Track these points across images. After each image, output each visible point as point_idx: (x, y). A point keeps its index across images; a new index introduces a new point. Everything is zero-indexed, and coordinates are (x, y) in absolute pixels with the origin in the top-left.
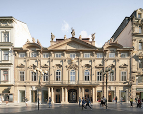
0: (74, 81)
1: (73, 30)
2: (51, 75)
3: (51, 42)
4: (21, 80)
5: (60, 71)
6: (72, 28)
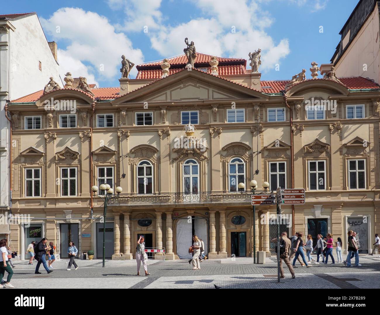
0: (195, 191)
1: (190, 43)
2: (124, 176)
3: (121, 81)
4: (31, 195)
5: (152, 165)
6: (186, 39)
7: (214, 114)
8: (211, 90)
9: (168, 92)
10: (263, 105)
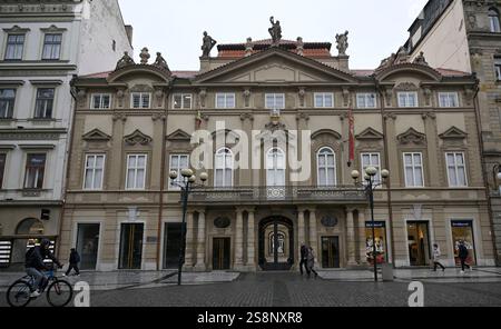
4: (90, 186)
7: (302, 97)
8: (297, 71)
9: (252, 72)
10: (353, 89)
